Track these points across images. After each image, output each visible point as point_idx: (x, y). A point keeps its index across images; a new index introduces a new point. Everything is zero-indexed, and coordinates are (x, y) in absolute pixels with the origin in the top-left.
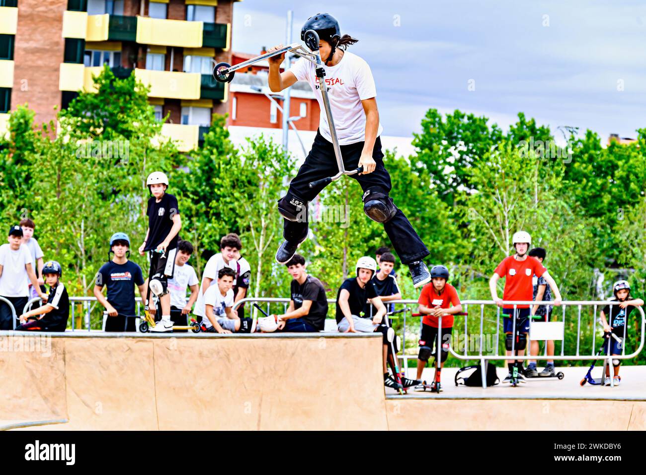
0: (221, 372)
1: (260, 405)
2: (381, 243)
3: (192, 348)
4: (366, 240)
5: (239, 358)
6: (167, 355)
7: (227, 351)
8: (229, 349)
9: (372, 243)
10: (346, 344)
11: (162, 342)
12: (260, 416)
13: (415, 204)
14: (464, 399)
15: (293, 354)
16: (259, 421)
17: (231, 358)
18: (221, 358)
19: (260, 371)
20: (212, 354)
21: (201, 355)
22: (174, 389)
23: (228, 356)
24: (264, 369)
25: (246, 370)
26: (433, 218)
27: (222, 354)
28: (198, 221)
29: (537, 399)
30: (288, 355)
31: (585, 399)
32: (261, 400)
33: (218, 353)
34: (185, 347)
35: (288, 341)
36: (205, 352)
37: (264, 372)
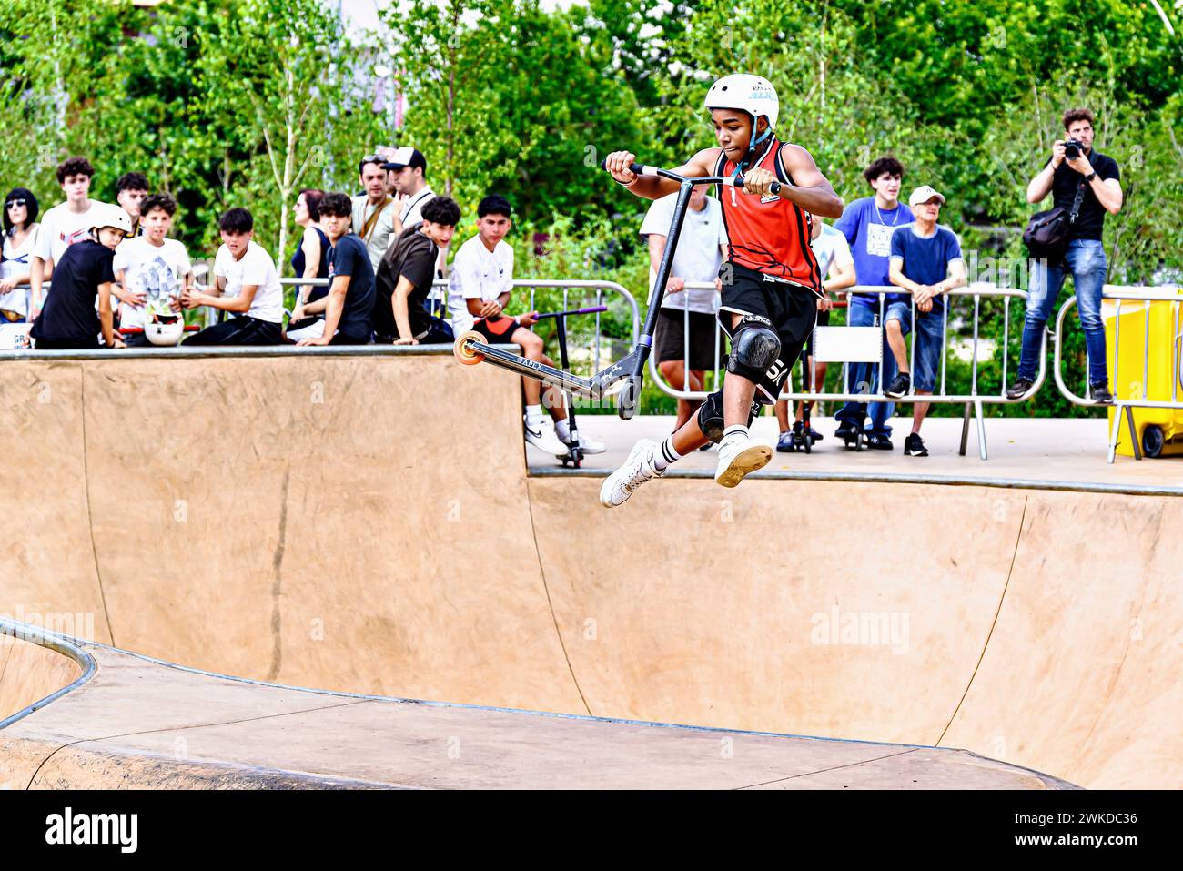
0: (211, 424)
1: (285, 488)
2: (517, 171)
3: (155, 376)
4: (489, 166)
5: (244, 394)
6: (107, 392)
7: (221, 381)
8: (225, 379)
9: (501, 170)
10: (449, 366)
11: (98, 367)
12: (284, 510)
13: (585, 96)
14: (683, 477)
15: (348, 387)
16: (283, 519)
17: (230, 397)
18: (209, 395)
19: (284, 420)
20: (193, 388)
21: (172, 390)
22: (121, 458)
23: (222, 392)
24: (291, 416)
25: (257, 418)
26: (620, 123)
27: (212, 387)
28: (172, 134)
29: (830, 479)
30: (339, 388)
31: (927, 482)
32: (287, 478)
33: (205, 385)
34: (141, 375)
35: (339, 362)
36: (180, 385)
37: (292, 423)
